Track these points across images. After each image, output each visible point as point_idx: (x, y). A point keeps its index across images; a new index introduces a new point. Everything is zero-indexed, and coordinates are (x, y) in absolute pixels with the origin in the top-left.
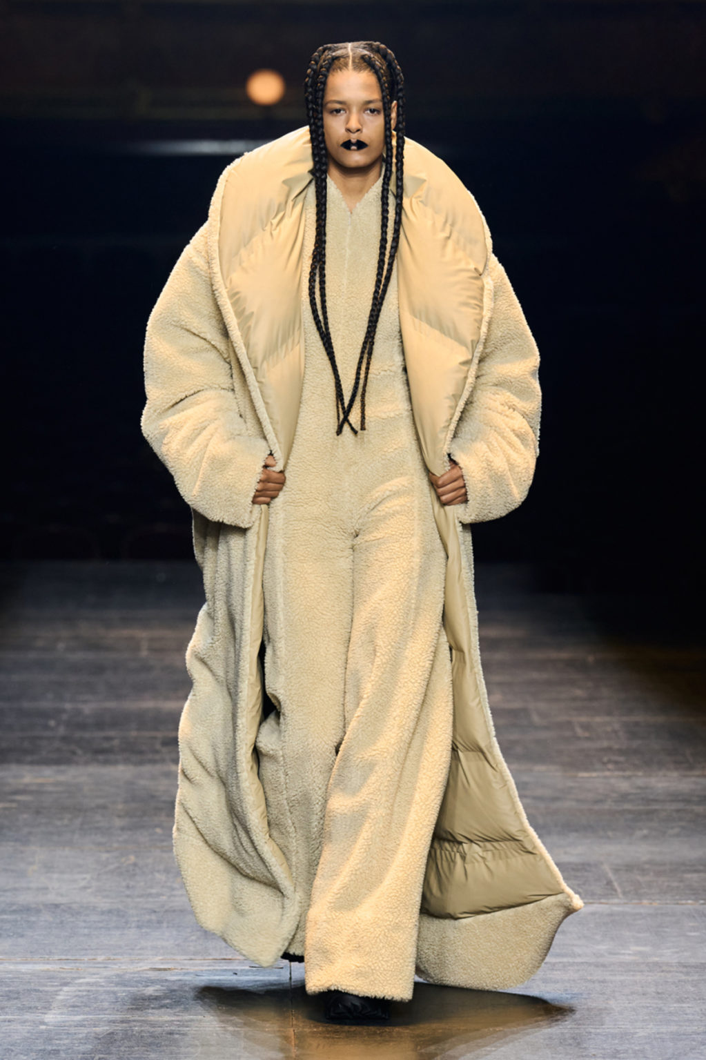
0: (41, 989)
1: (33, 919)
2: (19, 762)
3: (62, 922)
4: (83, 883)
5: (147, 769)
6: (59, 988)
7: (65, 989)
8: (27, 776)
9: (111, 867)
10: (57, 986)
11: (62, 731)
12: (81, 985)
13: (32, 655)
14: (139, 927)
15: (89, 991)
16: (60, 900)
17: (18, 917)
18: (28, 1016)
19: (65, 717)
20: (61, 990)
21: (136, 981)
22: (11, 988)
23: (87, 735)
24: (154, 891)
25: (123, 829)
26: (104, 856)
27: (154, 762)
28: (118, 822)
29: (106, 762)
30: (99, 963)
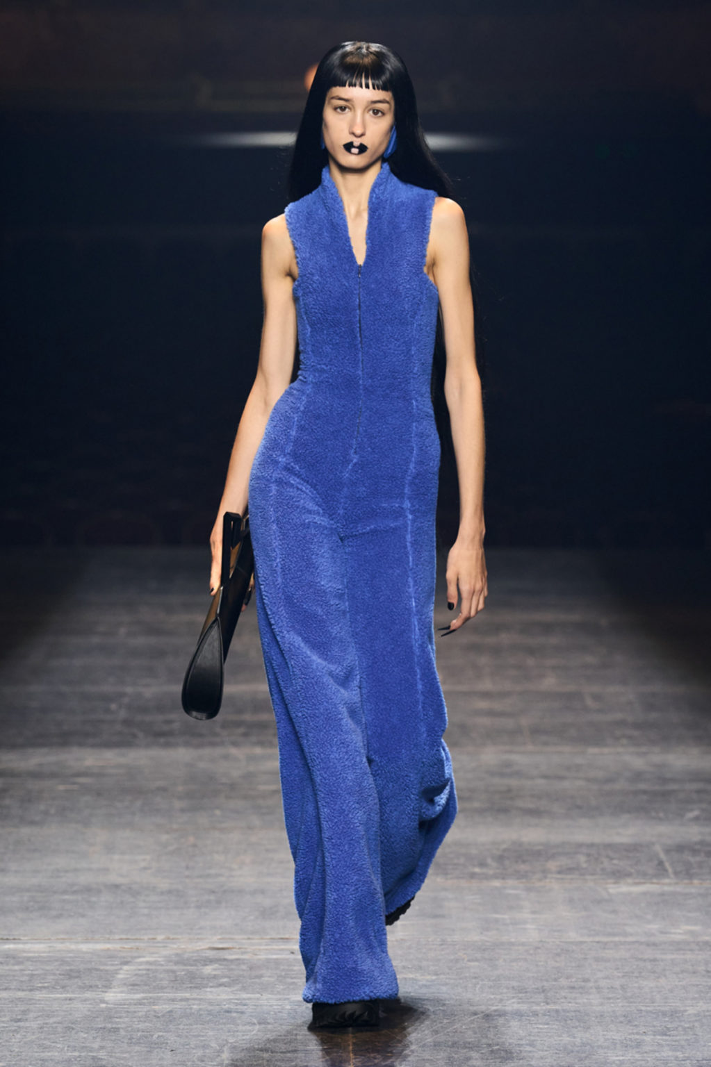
0: (102, 968)
1: (94, 899)
2: (81, 745)
3: (122, 902)
4: (143, 864)
5: (207, 752)
6: (119, 967)
7: (125, 967)
8: (89, 758)
9: (171, 848)
10: (117, 965)
11: (123, 714)
12: (141, 963)
13: (95, 640)
14: (198, 907)
15: (148, 970)
16: (119, 880)
17: (79, 897)
18: (88, 995)
19: (126, 700)
20: (121, 969)
21: (195, 960)
22: (72, 967)
23: (148, 718)
24: (212, 872)
25: (183, 810)
26: (164, 837)
27: (213, 744)
28: (178, 804)
29: (167, 745)
30: (159, 942)
